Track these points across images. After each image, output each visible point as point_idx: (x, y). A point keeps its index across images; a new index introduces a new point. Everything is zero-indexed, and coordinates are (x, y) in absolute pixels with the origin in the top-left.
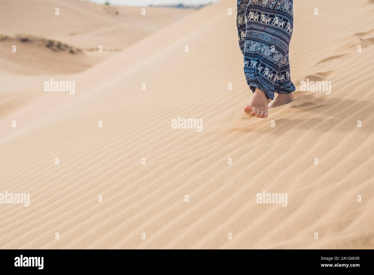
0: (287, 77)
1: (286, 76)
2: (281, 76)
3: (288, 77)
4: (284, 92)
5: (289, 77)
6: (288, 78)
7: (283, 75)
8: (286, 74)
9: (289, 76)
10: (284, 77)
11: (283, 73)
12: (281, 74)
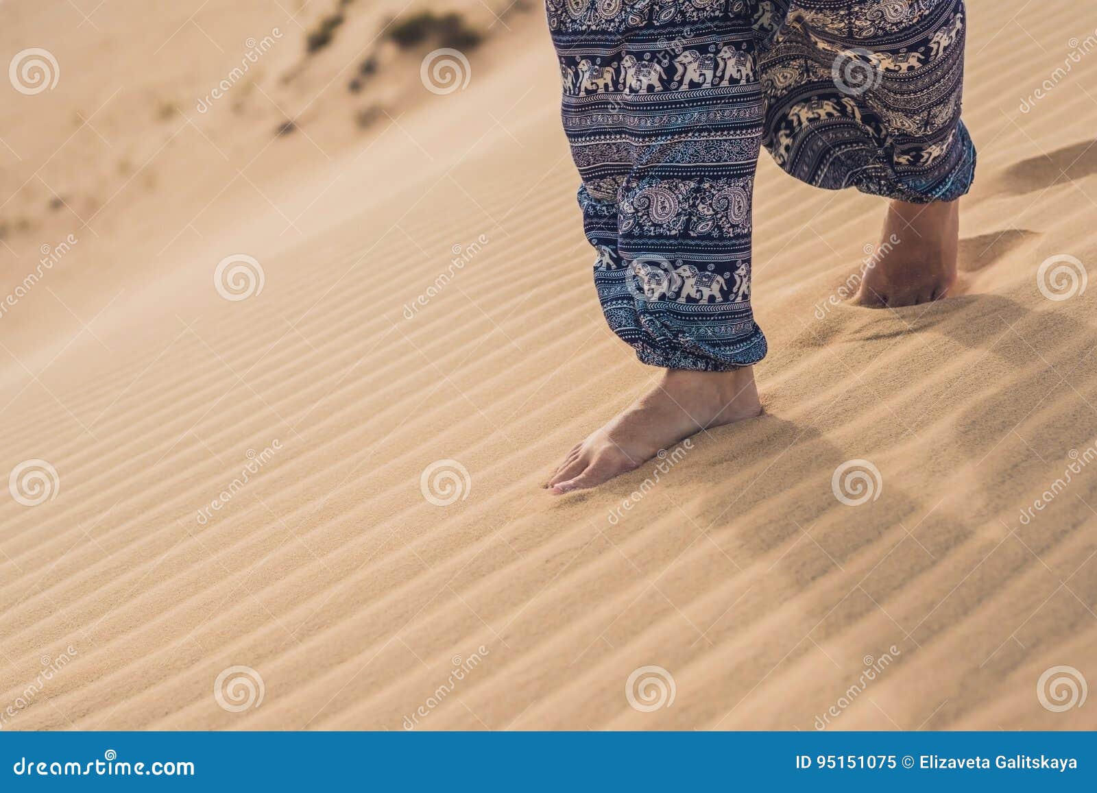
0: (735, 290)
1: (731, 282)
2: (711, 279)
3: (740, 293)
4: (695, 364)
5: (745, 297)
6: (739, 299)
7: (719, 278)
8: (737, 277)
9: (744, 288)
10: (721, 290)
11: (720, 269)
12: (713, 272)
